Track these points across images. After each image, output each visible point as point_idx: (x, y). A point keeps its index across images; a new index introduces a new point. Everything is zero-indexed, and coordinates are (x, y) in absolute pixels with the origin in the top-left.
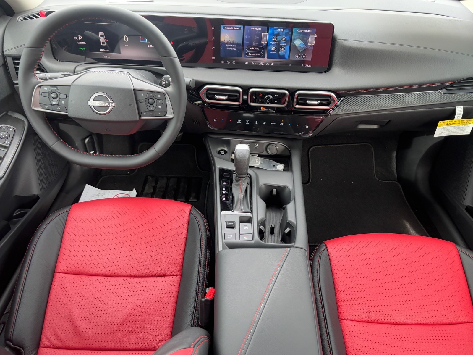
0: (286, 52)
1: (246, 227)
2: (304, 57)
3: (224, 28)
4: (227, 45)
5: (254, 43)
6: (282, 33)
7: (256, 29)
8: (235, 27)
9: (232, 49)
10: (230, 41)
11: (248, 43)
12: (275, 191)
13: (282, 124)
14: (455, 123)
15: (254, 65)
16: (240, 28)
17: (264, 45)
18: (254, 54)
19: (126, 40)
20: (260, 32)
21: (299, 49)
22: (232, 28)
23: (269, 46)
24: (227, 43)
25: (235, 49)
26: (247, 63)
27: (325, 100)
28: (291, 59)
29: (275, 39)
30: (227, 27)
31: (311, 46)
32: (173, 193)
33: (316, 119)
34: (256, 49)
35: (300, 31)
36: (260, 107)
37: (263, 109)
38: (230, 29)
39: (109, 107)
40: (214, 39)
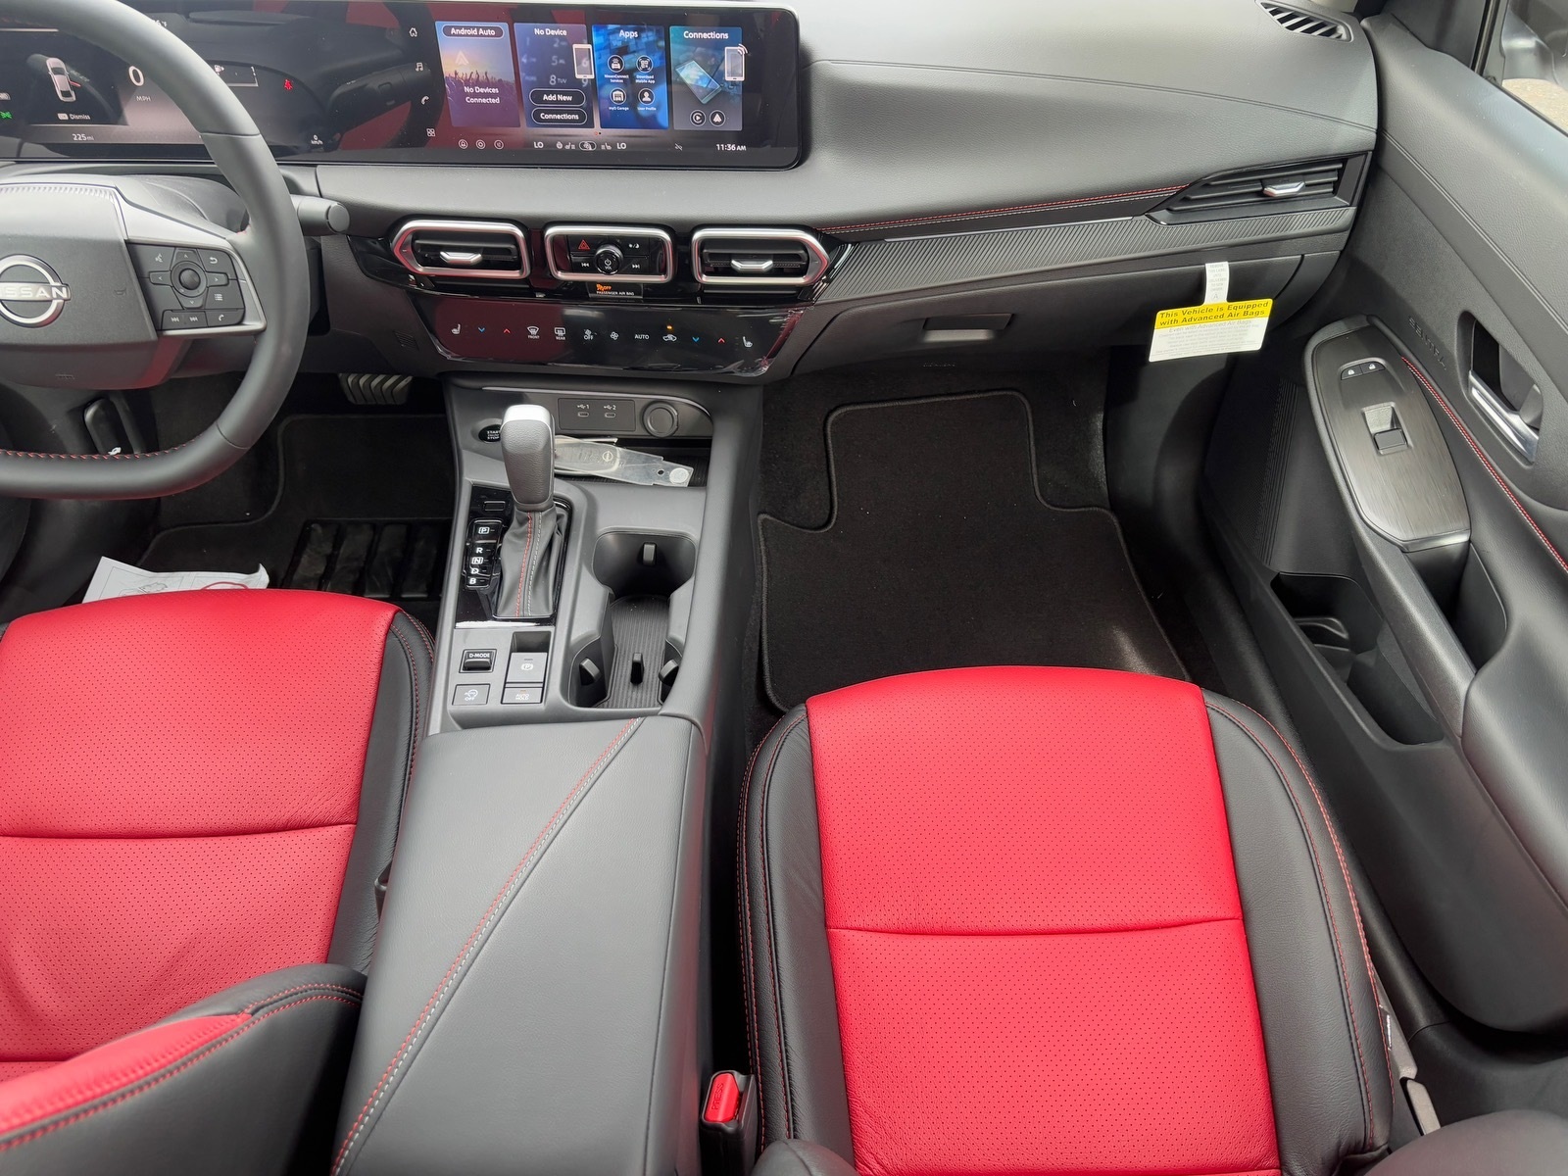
0: (658, 107)
1: (529, 665)
2: (717, 119)
3: (447, 31)
4: (467, 89)
5: (553, 79)
6: (636, 44)
7: (553, 32)
8: (485, 28)
9: (484, 101)
10: (474, 76)
11: (534, 78)
12: (649, 550)
13: (670, 337)
14: (1208, 314)
15: (563, 150)
16: (499, 33)
17: (585, 84)
18: (559, 117)
19: (138, 81)
20: (564, 43)
21: (698, 93)
22: (475, 32)
23: (601, 86)
24: (468, 83)
25: (494, 101)
26: (539, 145)
27: (791, 259)
28: (678, 127)
29: (616, 65)
30: (456, 28)
31: (734, 83)
32: (390, 573)
33: (772, 317)
34: (560, 97)
35: (692, 35)
36: (593, 284)
37: (602, 292)
38: (467, 35)
39: (50, 301)
40: (422, 69)
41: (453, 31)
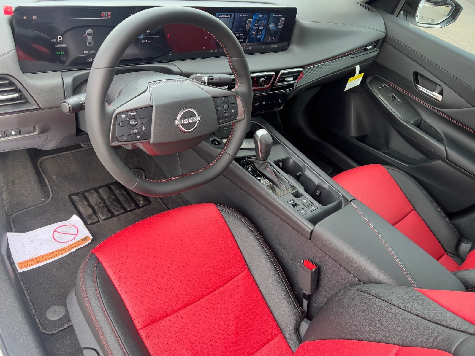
0: (262, 36)
1: (304, 200)
2: (274, 38)
3: (218, 16)
5: (240, 29)
6: (262, 18)
7: (244, 15)
8: (228, 15)
11: (236, 29)
12: (281, 165)
13: (264, 103)
14: (356, 77)
16: (231, 16)
17: (247, 30)
20: (246, 19)
21: (272, 31)
22: (225, 16)
23: (251, 31)
28: (264, 42)
29: (256, 25)
31: (280, 28)
32: (118, 204)
34: (241, 35)
35: (275, 15)
38: (223, 17)
39: (196, 122)
41: (220, 16)
